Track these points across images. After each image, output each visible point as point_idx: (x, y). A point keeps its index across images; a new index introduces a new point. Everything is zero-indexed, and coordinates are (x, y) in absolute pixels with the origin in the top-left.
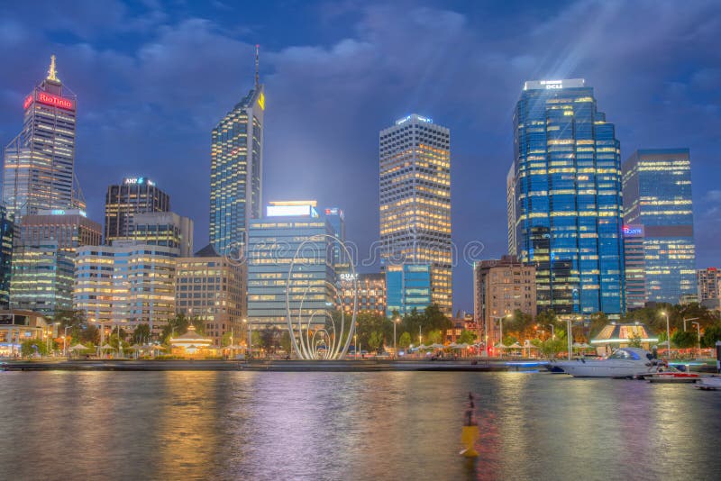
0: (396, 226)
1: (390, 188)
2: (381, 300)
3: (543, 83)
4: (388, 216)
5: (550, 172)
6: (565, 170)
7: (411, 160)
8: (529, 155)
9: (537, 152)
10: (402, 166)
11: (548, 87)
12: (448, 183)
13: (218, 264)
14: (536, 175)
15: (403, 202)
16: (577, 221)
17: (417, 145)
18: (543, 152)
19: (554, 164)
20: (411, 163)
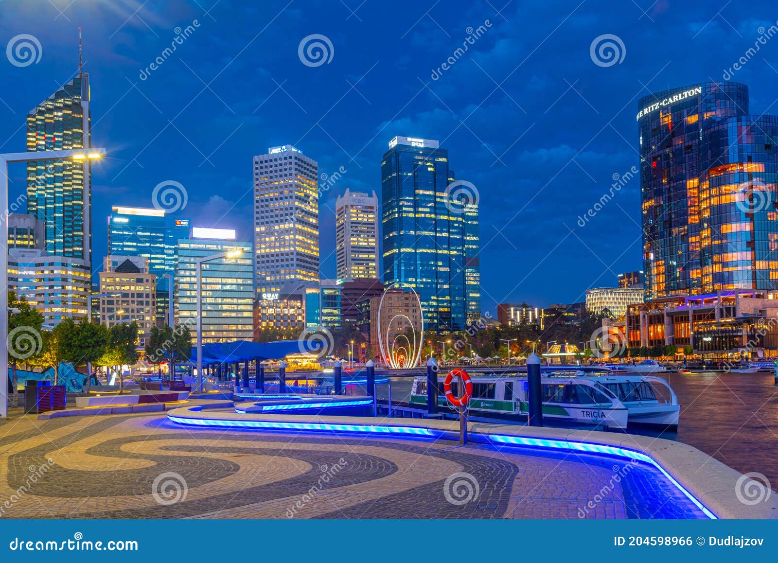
0: (275, 247)
1: (267, 212)
2: (300, 318)
3: (409, 139)
4: (265, 237)
5: (417, 216)
6: (428, 216)
7: (291, 189)
8: (402, 200)
9: (407, 198)
10: (281, 193)
11: (413, 145)
12: (317, 212)
13: (147, 281)
14: (407, 217)
15: (282, 226)
16: (436, 257)
17: (296, 175)
18: (412, 198)
19: (420, 209)
20: (291, 192)
